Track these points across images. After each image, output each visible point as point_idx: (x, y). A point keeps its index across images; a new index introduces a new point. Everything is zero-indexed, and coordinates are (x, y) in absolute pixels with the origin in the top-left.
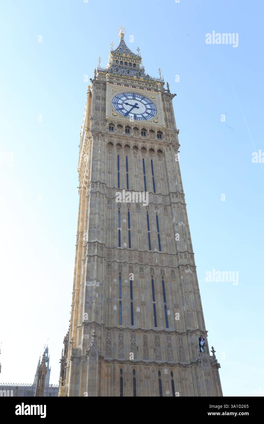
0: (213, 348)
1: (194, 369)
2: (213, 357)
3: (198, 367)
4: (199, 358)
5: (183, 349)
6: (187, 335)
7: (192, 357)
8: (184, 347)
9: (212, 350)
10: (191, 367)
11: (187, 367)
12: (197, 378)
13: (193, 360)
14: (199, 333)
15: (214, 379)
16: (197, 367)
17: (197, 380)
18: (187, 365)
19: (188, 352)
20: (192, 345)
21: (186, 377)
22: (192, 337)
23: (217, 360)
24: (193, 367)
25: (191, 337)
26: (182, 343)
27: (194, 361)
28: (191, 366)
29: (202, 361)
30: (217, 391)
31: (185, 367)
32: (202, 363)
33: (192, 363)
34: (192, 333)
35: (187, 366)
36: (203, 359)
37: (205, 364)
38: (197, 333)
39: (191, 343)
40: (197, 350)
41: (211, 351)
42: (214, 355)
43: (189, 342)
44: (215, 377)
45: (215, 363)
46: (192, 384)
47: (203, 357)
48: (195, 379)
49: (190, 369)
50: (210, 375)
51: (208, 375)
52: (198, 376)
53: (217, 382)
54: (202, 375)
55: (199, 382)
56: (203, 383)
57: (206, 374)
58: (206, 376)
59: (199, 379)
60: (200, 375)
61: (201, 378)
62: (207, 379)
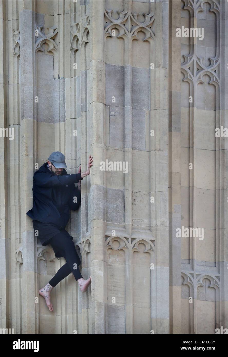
15: (185, 60)
50: (148, 35)
51: (132, 32)
52: (51, 34)
53: (201, 83)
54: (86, 34)
55: (55, 79)
56: (84, 92)
57: (122, 26)
58: (121, 40)
59: (56, 54)
60: (75, 28)
61: (78, 53)
62: (122, 65)
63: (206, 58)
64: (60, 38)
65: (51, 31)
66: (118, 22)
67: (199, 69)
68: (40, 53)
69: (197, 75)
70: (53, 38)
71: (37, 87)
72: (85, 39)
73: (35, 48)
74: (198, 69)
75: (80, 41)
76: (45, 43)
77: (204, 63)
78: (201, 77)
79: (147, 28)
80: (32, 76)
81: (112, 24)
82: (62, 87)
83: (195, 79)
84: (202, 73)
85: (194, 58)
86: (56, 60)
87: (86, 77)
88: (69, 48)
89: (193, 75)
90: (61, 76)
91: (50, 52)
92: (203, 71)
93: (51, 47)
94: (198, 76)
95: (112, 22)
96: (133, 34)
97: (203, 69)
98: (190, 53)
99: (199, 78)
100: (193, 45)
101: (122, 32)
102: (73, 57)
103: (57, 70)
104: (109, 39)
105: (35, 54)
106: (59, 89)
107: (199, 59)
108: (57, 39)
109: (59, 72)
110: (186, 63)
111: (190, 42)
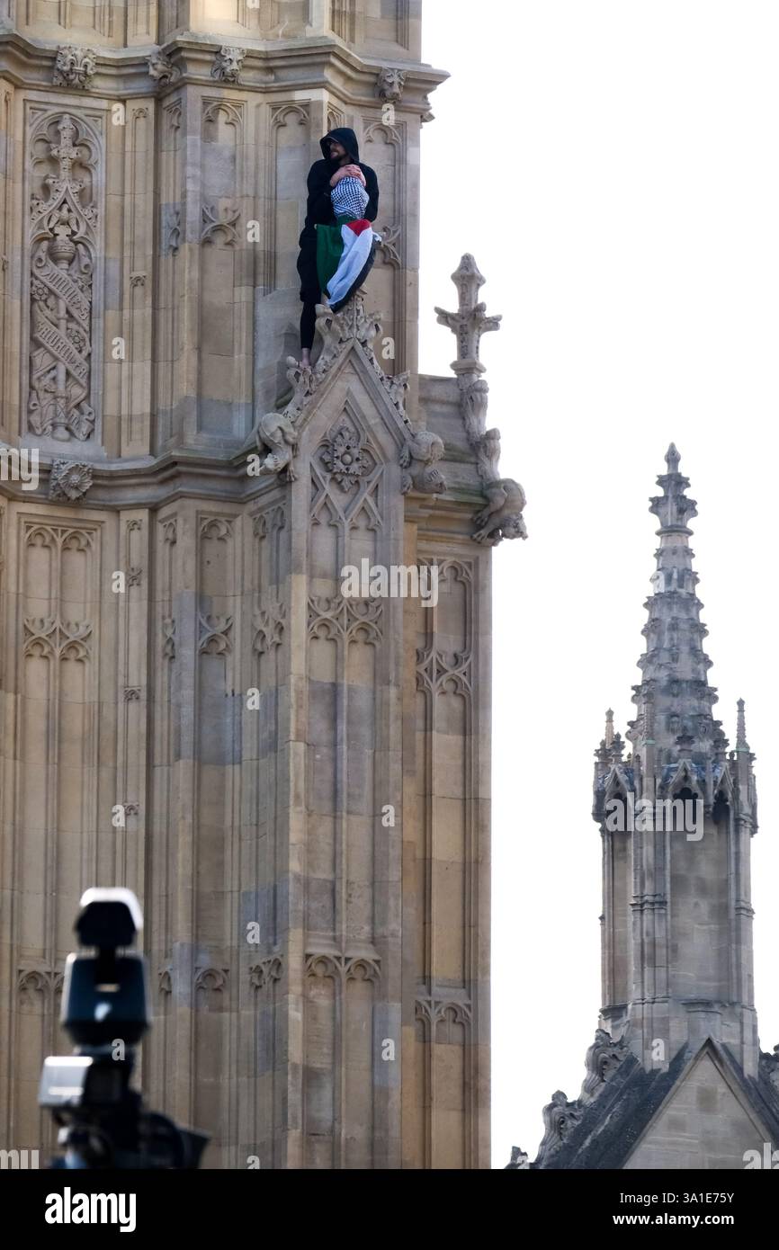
0: (467, 277)
1: (186, 541)
2: (453, 395)
3: (243, 525)
4: (274, 423)
5: (88, 271)
6: (159, 100)
7: (186, 389)
8: (98, 251)
9: (453, 307)
10: (154, 509)
11: (104, 508)
12: (210, 648)
13: (191, 437)
14: (324, 96)
15: (419, 657)
16: (231, 518)
17: (200, 670)
18: (105, 480)
19: (143, 312)
20: (207, 242)
21: (75, 613)
22: (224, 133)
23: (492, 436)
24: (185, 516)
25: (208, 136)
26: (86, 196)
27: (196, 443)
28: (163, 492)
29: (303, 470)
30: (427, 794)
31: (78, 504)
32: (301, 493)
33: (168, 470)
34: (228, 80)
35: (102, 495)
36: (327, 445)
37: (338, 500)
38: (300, 96)
39: (193, 213)
40: (263, 311)
41: (444, 317)
42: (467, 364)
43: (167, 198)
44: (428, 635)
45: (464, 474)
46: (137, 711)
47: (325, 418)
48: (188, 653)
49: (139, 539)
50: (373, 635)
51: (349, 630)
52: (222, 626)
53: (444, 693)
54: (278, 630)
55: (227, 695)
56: (273, 721)
57: (335, 621)
58: (332, 642)
59: (229, 659)
60: (259, 618)
61: (263, 657)
62: (333, 681)
63: (451, 653)
64: (236, 633)
65: (223, 620)
66: (328, 615)
67: (441, 671)
68: (205, 656)
69: (437, 680)
70: (226, 633)
71: (200, 709)
72: (277, 639)
73: (199, 648)
74: (438, 671)
75: (269, 641)
76: (212, 640)
77: (447, 662)
78: (444, 683)
79: (371, 623)
80: (192, 692)
81: (319, 618)
82: (237, 710)
83: (434, 687)
84: (444, 678)
85: (434, 655)
86: (229, 667)
87: (277, 697)
88: (250, 647)
89: (432, 680)
90: (237, 693)
91: (219, 654)
92: (447, 674)
93: (222, 646)
94: (439, 682)
95: (319, 616)
96: (351, 633)
97: (446, 671)
98: (426, 647)
99: (441, 685)
100: (432, 633)
101: (334, 631)
102: (255, 663)
103: (230, 682)
104: (315, 641)
105: (197, 657)
106: (234, 712)
107: (441, 656)
108: (231, 634)
109: (233, 684)
110: (422, 662)
111: (426, 628)
